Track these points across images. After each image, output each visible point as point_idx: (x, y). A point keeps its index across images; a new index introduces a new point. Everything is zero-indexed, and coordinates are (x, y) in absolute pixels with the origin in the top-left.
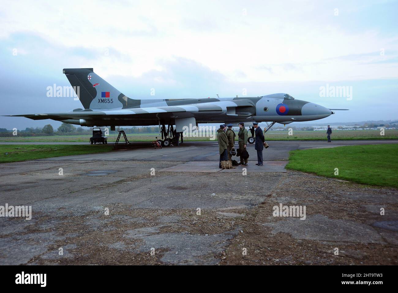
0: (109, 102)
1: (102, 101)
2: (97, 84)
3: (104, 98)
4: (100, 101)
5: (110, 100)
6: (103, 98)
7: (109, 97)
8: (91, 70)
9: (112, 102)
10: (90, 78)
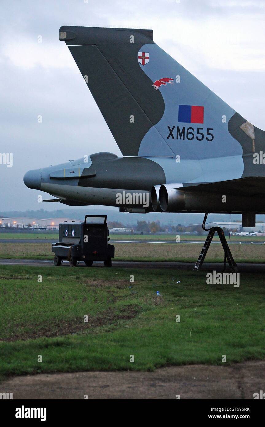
0: (200, 137)
1: (181, 134)
2: (167, 80)
3: (187, 125)
4: (175, 133)
5: (204, 132)
6: (182, 125)
7: (202, 122)
8: (149, 34)
9: (210, 137)
10: (146, 61)
